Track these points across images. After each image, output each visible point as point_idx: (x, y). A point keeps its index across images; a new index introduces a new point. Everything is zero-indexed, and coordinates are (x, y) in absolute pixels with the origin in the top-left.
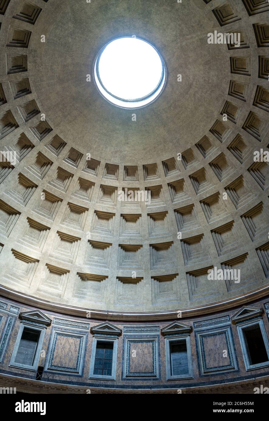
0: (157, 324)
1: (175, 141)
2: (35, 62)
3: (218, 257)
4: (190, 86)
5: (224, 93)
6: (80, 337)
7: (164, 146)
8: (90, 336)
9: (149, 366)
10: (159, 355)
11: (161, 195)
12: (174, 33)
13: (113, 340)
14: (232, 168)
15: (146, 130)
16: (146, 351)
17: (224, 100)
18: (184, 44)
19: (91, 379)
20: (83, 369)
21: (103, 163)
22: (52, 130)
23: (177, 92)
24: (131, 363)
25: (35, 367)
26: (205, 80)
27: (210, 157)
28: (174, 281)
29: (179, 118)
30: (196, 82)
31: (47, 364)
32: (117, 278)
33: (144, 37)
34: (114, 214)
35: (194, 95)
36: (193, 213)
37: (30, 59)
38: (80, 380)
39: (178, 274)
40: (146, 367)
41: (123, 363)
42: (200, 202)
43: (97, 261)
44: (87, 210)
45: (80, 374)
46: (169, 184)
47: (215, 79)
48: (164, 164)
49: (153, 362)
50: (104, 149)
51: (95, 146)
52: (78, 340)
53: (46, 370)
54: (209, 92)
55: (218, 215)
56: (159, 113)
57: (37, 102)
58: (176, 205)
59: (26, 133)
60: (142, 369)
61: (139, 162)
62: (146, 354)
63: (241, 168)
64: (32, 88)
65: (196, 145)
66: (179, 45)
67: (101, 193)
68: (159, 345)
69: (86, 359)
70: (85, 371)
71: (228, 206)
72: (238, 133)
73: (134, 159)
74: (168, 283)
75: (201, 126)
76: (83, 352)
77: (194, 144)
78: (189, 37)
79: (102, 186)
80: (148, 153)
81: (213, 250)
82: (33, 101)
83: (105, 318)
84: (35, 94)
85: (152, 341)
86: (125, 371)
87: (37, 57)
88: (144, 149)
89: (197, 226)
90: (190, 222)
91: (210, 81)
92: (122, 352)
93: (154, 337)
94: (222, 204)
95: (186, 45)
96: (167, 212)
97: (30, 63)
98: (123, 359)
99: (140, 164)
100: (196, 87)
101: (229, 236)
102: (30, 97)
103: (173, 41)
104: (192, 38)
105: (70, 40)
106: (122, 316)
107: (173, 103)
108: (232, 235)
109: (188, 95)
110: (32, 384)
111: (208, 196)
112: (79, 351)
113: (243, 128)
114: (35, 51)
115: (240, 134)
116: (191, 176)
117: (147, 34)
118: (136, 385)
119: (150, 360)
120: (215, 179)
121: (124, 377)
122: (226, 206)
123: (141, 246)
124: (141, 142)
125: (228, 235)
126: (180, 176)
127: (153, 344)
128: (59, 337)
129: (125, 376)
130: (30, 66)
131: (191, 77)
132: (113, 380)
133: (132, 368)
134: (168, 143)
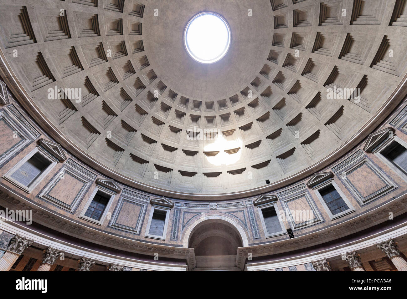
0: (357, 149)
1: (262, 41)
2: (166, 80)
3: (363, 66)
6: (303, 195)
7: (260, 51)
8: (310, 190)
9: (378, 183)
10: (380, 169)
11: (285, 77)
13: (331, 183)
14: (310, 9)
15: (243, 55)
16: (365, 173)
19: (333, 220)
20: (322, 216)
21: (239, 94)
22: (201, 102)
24: (359, 190)
25: (285, 231)
28: (345, 112)
29: (252, 28)
31: (292, 225)
32: (302, 143)
34: (269, 112)
36: (315, 63)
37: (163, 81)
38: (325, 224)
39: (343, 106)
40: (376, 185)
41: (352, 194)
42: (313, 52)
43: (281, 145)
44: (252, 123)
45: (322, 220)
46: (284, 66)
48: (270, 59)
49: (379, 177)
50: (233, 87)
51: (227, 90)
52: (303, 198)
53: (293, 229)
55: (333, 44)
56: (239, 39)
57: (184, 96)
58: (299, 71)
59: (192, 113)
60: (373, 189)
61: (256, 74)
62: (367, 176)
64: (176, 92)
65: (275, 28)
67: (252, 108)
68: (373, 162)
69: (319, 207)
70: (325, 217)
71: (333, 31)
73: (252, 75)
74: (341, 117)
76: (313, 203)
77: (273, 29)
79: (249, 105)
80: (256, 64)
82: (182, 97)
83: (313, 172)
84: (180, 93)
85: (364, 163)
86: (360, 199)
87: (165, 77)
88: (252, 65)
89: (326, 67)
90: (319, 71)
92: (344, 187)
93: (363, 159)
94: (329, 35)
96: (298, 81)
97: (165, 82)
98: (349, 191)
99: (257, 74)
101: (357, 46)
102: (179, 97)
105: (169, 56)
106: (324, 163)
108: (359, 42)
110: (288, 243)
111: (313, 43)
112: (309, 205)
114: (162, 75)
116: (291, 46)
118: (378, 204)
119: (375, 178)
120: (307, 29)
121: (362, 204)
122: (333, 33)
123: (301, 113)
124: (246, 63)
127: (367, 165)
128: (288, 203)
129: (362, 202)
130: (166, 84)
132: (353, 212)
133: (363, 194)
134: (260, 47)
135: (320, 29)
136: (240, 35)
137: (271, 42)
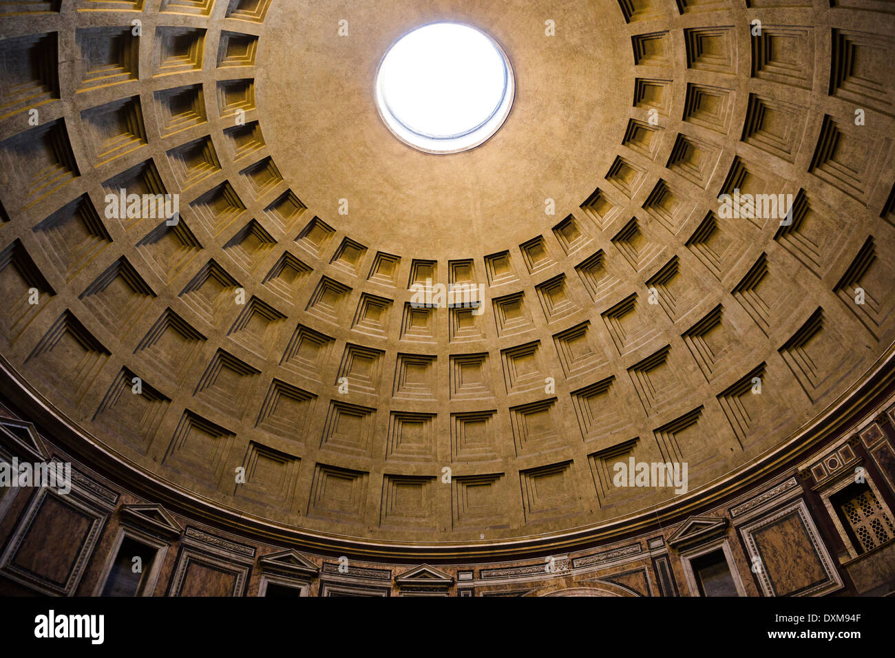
1: (298, 149)
3: (76, 298)
4: (397, 188)
5: (380, 243)
7: (290, 127)
12: (490, 185)
14: (249, 264)
15: (327, 92)
17: (369, 244)
18: (469, 194)
23: (389, 163)
26: (404, 215)
27: (267, 221)
29: (341, 160)
30: (403, 199)
33: (498, 136)
34: (137, 6)
35: (381, 192)
39: (6, 219)
46: (207, 139)
47: (405, 231)
48: (252, 127)
54: (383, 218)
55: (155, 257)
56: (356, 122)
58: (164, 162)
61: (261, 70)
63: (255, 284)
65: (289, 190)
66: (470, 186)
71: (181, 275)
72: (315, 269)
73: (271, 59)
75: (324, 201)
77: (291, 186)
78: (478, 205)
80: (278, 92)
81: (86, 278)
88: (288, 84)
91: (402, 223)
94: (179, 261)
95: (467, 198)
96: (144, 140)
99: (257, 73)
100: (394, 197)
101: (119, 295)
103: (478, 178)
104: (475, 209)
107: (371, 152)
108: (124, 302)
109: (381, 181)
111: (192, 228)
113: (324, 276)
115: (313, 273)
116: (227, 186)
117: (501, 142)
122: (177, 270)
123: (57, 97)
124: (305, 78)
125: (120, 292)
126: (227, 160)
131: (413, 192)
134: (296, 134)
135: (204, 257)
136: (362, 131)
137: (278, 161)
